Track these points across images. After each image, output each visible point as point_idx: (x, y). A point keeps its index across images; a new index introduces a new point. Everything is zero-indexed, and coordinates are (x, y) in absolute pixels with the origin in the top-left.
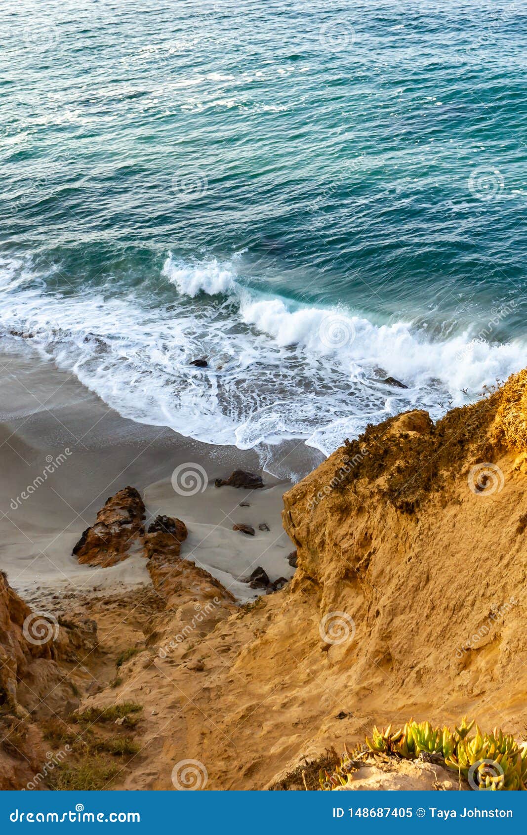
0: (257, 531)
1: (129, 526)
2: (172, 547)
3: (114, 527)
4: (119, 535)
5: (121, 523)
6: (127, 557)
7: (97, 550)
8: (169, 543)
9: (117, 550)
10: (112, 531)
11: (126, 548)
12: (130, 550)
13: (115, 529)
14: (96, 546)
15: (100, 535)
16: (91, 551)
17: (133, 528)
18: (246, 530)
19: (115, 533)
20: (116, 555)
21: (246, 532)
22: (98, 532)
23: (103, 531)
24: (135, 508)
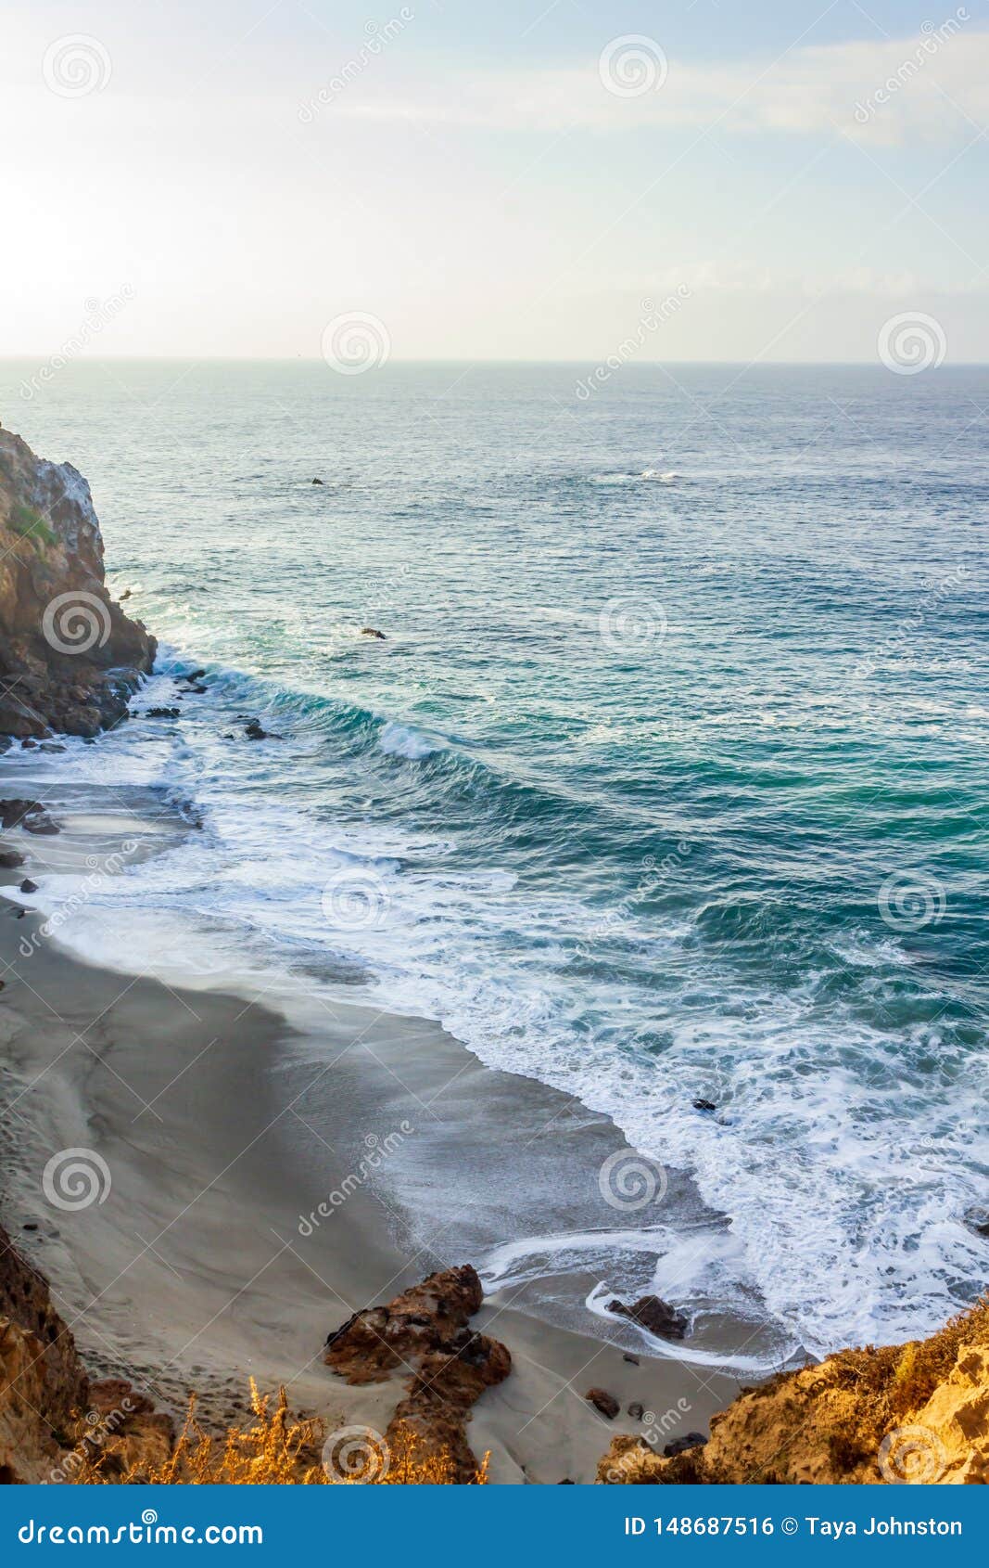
0: (623, 1413)
1: (418, 1330)
2: (463, 1390)
3: (395, 1322)
4: (394, 1340)
5: (410, 1319)
6: (386, 1379)
7: (354, 1350)
8: (463, 1380)
9: (380, 1363)
10: (389, 1329)
11: (395, 1363)
12: (398, 1370)
13: (395, 1327)
14: (356, 1344)
15: (368, 1327)
16: (346, 1349)
17: (423, 1335)
18: (604, 1404)
19: (391, 1333)
20: (376, 1370)
21: (601, 1409)
22: (368, 1323)
23: (376, 1323)
24: (452, 1303)
